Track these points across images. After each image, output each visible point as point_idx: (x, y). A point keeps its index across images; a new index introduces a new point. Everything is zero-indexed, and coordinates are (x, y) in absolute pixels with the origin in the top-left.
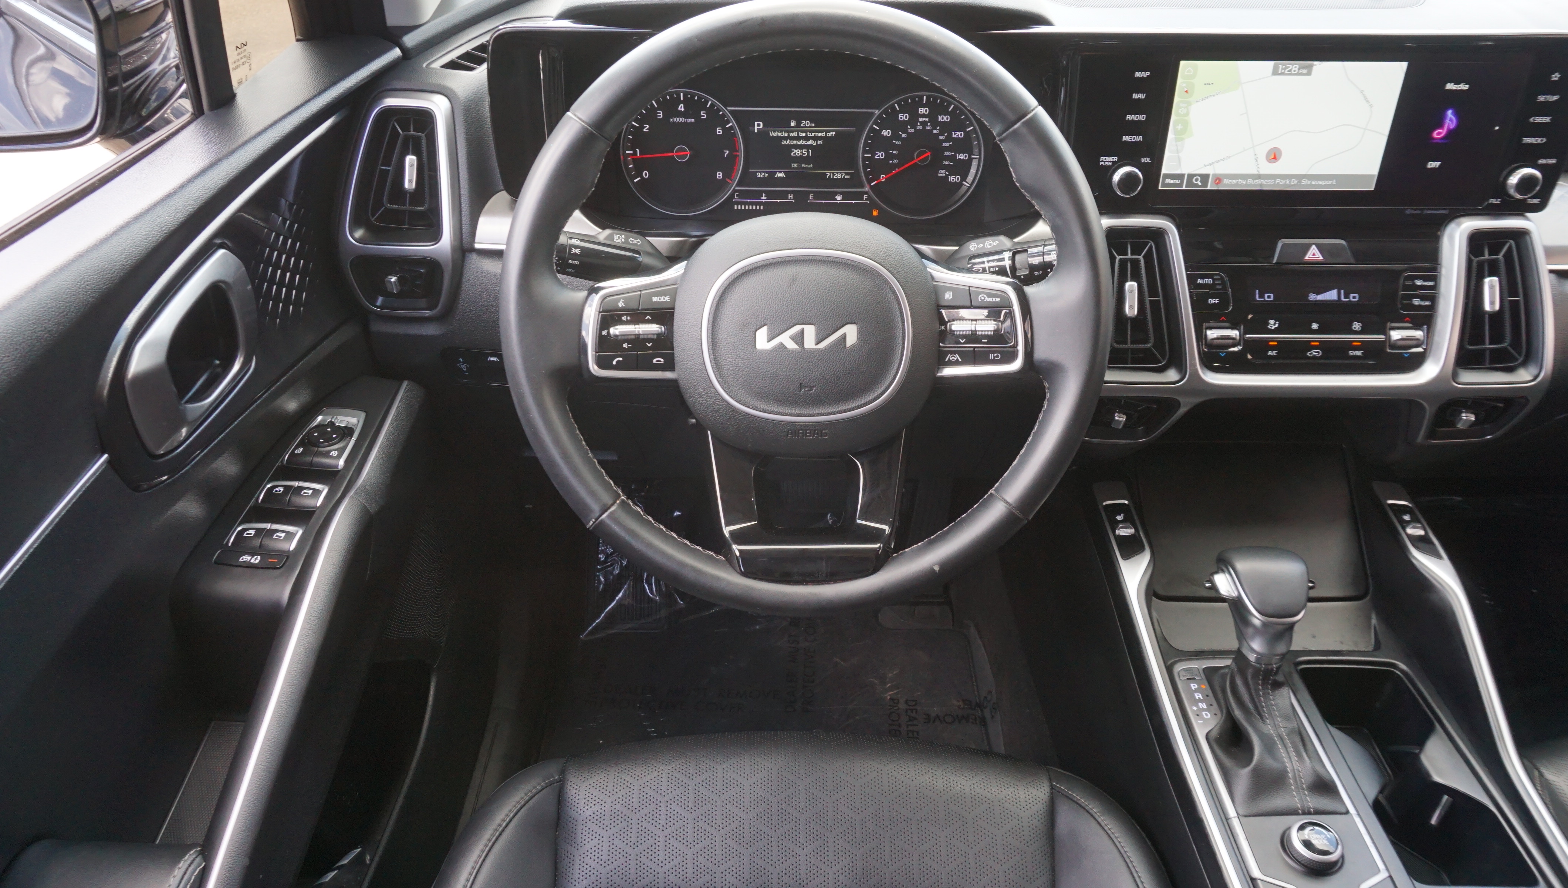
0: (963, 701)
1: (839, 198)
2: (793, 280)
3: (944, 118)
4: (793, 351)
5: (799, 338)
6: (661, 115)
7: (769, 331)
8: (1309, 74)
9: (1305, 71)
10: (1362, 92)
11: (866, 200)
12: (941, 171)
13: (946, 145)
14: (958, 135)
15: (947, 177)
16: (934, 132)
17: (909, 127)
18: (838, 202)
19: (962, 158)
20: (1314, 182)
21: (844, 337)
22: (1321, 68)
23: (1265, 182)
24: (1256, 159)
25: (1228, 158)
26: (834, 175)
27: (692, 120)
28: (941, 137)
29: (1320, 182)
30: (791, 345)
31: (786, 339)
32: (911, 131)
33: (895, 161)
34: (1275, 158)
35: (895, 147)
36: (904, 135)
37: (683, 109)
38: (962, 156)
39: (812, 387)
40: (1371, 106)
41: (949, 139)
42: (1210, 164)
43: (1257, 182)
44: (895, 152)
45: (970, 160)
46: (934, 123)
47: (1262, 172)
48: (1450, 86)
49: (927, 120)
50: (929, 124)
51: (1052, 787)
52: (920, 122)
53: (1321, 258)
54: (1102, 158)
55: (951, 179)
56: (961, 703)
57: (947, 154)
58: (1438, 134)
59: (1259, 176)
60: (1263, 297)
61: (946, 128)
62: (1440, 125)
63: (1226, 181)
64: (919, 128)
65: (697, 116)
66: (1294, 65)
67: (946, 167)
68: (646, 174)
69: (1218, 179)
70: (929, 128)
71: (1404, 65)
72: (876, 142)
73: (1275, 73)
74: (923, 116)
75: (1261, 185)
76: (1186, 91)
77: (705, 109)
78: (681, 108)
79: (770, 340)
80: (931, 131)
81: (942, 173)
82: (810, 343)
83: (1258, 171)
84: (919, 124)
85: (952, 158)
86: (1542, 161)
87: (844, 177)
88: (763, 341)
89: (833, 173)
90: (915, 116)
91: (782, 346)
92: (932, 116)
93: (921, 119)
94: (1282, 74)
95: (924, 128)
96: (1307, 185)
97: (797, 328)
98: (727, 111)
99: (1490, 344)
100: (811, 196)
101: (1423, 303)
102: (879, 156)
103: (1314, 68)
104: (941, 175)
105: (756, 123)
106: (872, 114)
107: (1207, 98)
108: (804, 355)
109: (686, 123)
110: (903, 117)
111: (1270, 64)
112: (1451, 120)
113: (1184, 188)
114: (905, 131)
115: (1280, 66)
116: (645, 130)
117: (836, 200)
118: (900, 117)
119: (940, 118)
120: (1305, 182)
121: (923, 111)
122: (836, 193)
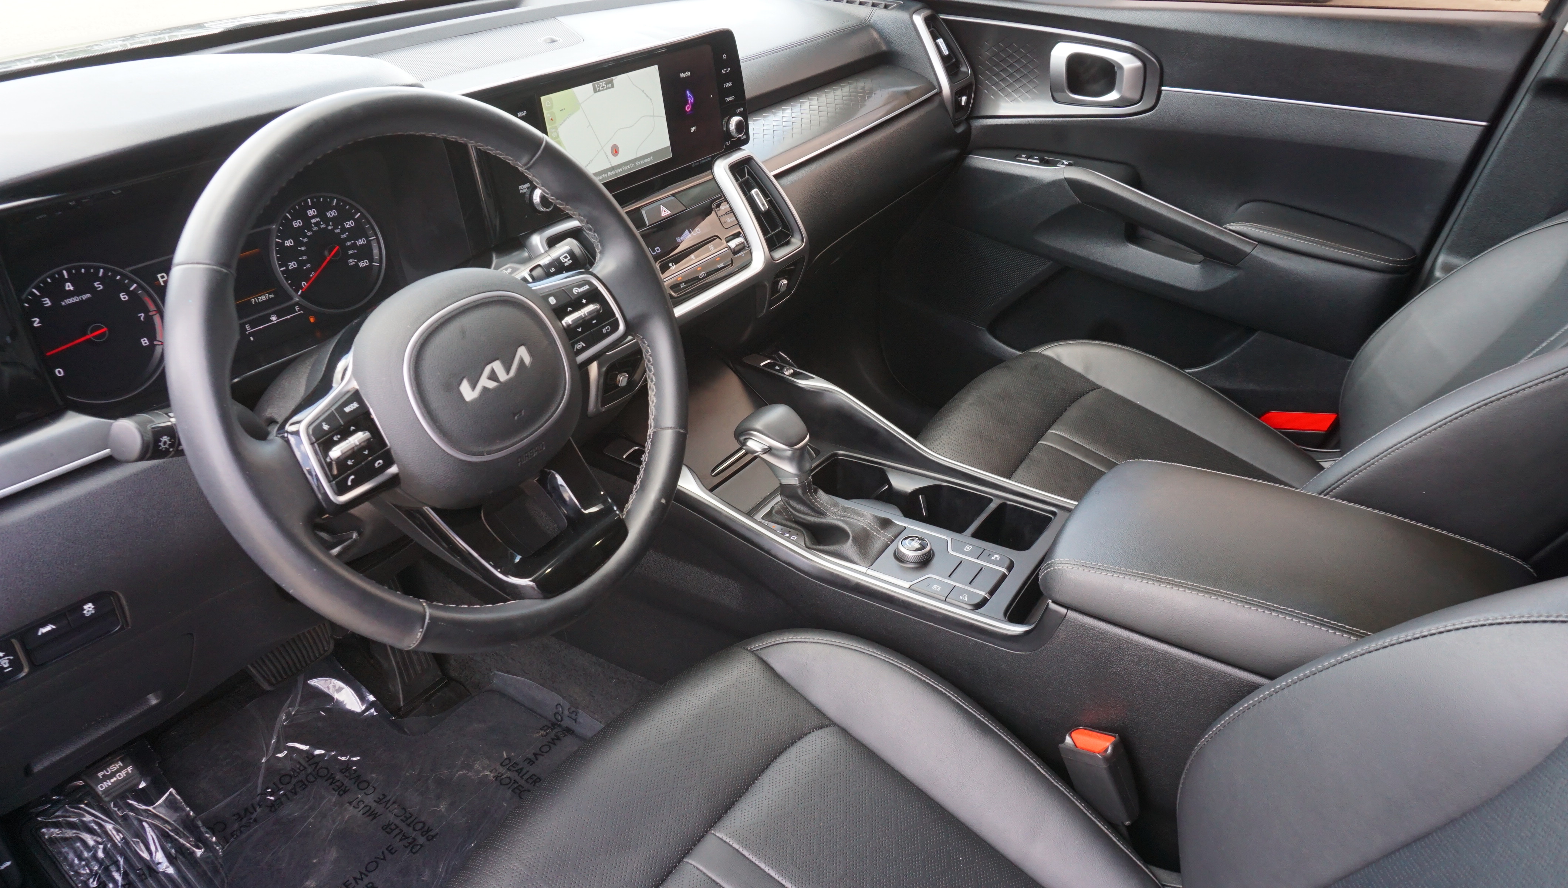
0: (541, 729)
1: (274, 318)
2: (463, 332)
3: (331, 214)
4: (495, 389)
5: (493, 376)
6: (47, 302)
7: (469, 381)
8: (613, 86)
9: (610, 85)
10: (643, 90)
11: (299, 311)
12: (350, 261)
13: (344, 236)
14: (349, 224)
15: (357, 265)
16: (330, 228)
17: (306, 231)
18: (275, 322)
19: (361, 243)
20: (642, 162)
21: (522, 361)
22: (618, 81)
23: (617, 171)
24: (607, 156)
25: (592, 161)
26: (258, 299)
27: (88, 295)
28: (337, 231)
29: (645, 161)
30: (492, 385)
31: (485, 382)
32: (309, 234)
33: (308, 266)
34: (616, 153)
35: (302, 253)
36: (305, 240)
37: (71, 288)
38: (361, 242)
39: (521, 411)
40: (651, 99)
41: (344, 230)
43: (613, 173)
44: (305, 258)
45: (369, 242)
46: (326, 220)
47: (614, 164)
48: (682, 75)
49: (318, 219)
50: (322, 223)
51: (752, 652)
52: (314, 223)
53: (670, 212)
54: (520, 187)
55: (362, 264)
56: (542, 732)
57: (348, 244)
58: (688, 108)
59: (613, 168)
60: (655, 251)
61: (338, 221)
62: (687, 102)
64: (315, 229)
65: (93, 290)
66: (602, 83)
67: (352, 256)
68: (59, 372)
70: (323, 226)
71: (656, 67)
72: (286, 255)
73: (595, 91)
74: (314, 217)
75: (616, 174)
76: (552, 119)
77: (98, 279)
78: (69, 287)
79: (474, 387)
80: (326, 229)
81: (352, 262)
82: (503, 376)
83: (611, 164)
84: (313, 225)
85: (354, 246)
86: (738, 111)
87: (269, 297)
88: (468, 393)
89: (257, 298)
90: (307, 220)
91: (485, 389)
92: (321, 215)
93: (313, 221)
94: (599, 91)
95: (319, 227)
96: (639, 166)
97: (487, 370)
98: (127, 271)
99: (772, 231)
100: (247, 327)
101: (731, 220)
102: (292, 266)
103: (614, 82)
104: (352, 264)
105: (159, 276)
106: (269, 230)
107: (565, 121)
108: (504, 387)
109: (82, 300)
110: (297, 224)
111: (590, 86)
114: (305, 236)
115: (596, 85)
116: (35, 325)
117: (272, 321)
118: (294, 224)
119: (328, 214)
120: (638, 163)
121: (311, 213)
122: (269, 315)
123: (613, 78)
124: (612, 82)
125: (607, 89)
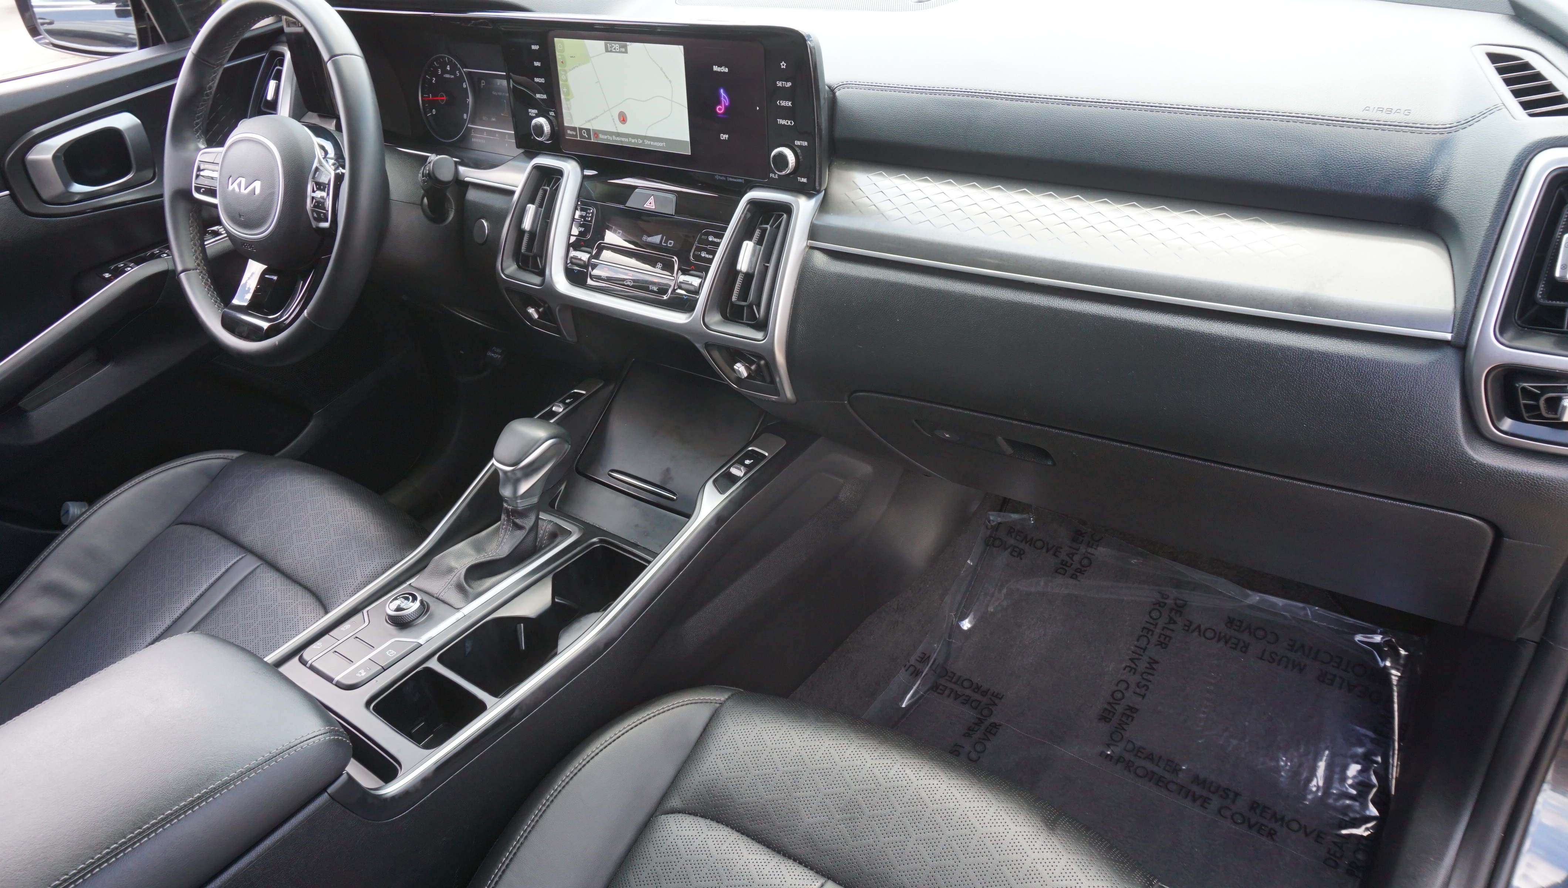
5: (240, 185)
6: (439, 72)
8: (626, 52)
9: (623, 50)
10: (661, 69)
20: (652, 143)
21: (255, 188)
22: (634, 47)
23: (623, 139)
24: (613, 119)
25: (597, 117)
27: (454, 77)
29: (656, 144)
30: (237, 189)
31: (236, 185)
34: (624, 120)
37: (450, 69)
39: (243, 216)
40: (670, 81)
42: (589, 121)
43: (618, 139)
47: (619, 131)
48: (716, 68)
53: (654, 207)
54: (528, 110)
58: (720, 109)
59: (618, 134)
62: (719, 103)
63: (601, 136)
65: (455, 74)
66: (616, 45)
68: (434, 111)
69: (596, 133)
71: (681, 48)
73: (607, 51)
75: (621, 141)
76: (561, 62)
79: (232, 184)
82: (242, 189)
83: (617, 129)
86: (797, 143)
91: (234, 188)
94: (611, 51)
96: (648, 145)
97: (240, 179)
101: (707, 256)
103: (628, 47)
107: (574, 68)
109: (451, 78)
112: (724, 98)
113: (579, 139)
115: (608, 45)
116: (433, 82)
120: (647, 142)
123: (628, 43)
124: (625, 47)
125: (620, 52)
